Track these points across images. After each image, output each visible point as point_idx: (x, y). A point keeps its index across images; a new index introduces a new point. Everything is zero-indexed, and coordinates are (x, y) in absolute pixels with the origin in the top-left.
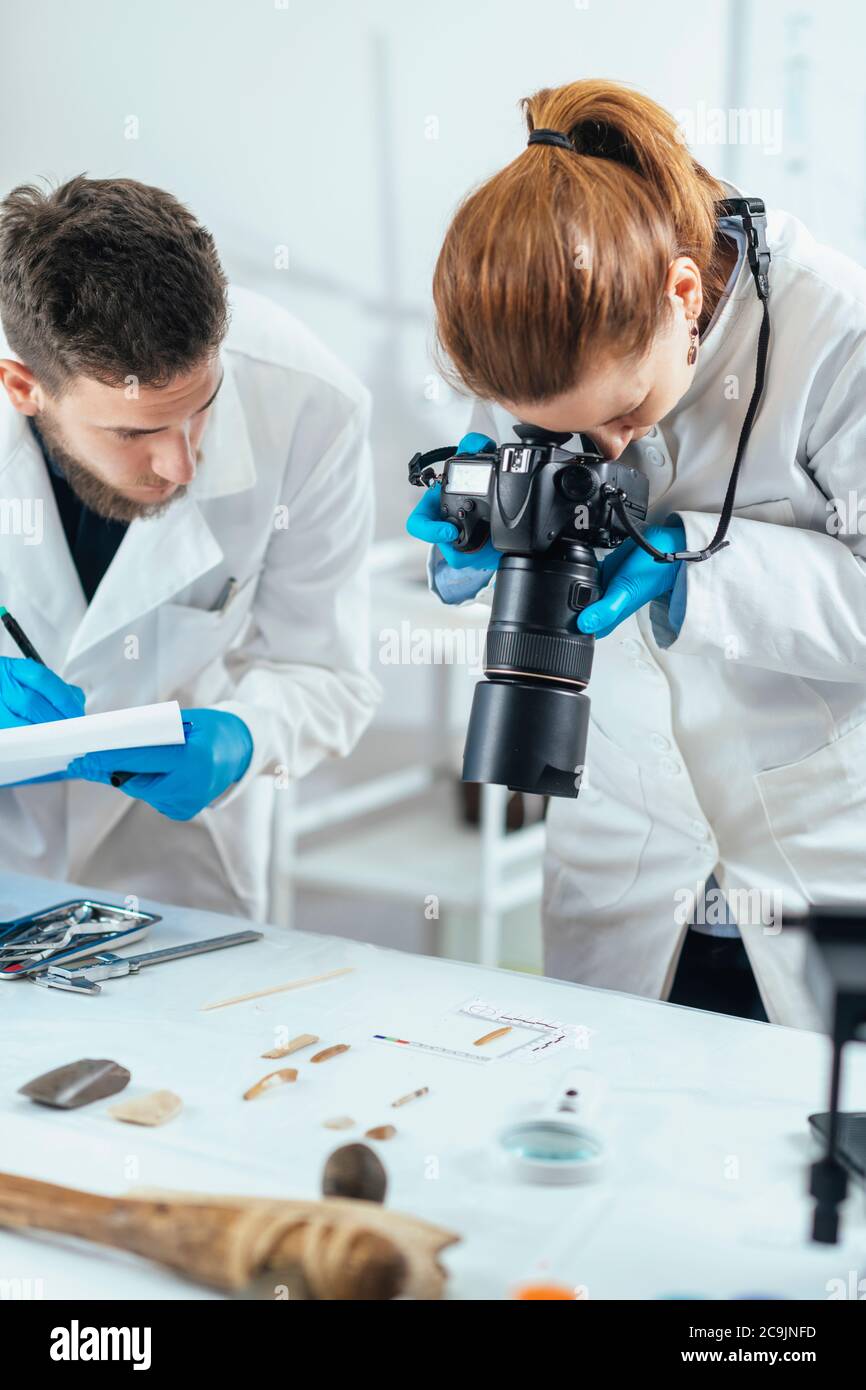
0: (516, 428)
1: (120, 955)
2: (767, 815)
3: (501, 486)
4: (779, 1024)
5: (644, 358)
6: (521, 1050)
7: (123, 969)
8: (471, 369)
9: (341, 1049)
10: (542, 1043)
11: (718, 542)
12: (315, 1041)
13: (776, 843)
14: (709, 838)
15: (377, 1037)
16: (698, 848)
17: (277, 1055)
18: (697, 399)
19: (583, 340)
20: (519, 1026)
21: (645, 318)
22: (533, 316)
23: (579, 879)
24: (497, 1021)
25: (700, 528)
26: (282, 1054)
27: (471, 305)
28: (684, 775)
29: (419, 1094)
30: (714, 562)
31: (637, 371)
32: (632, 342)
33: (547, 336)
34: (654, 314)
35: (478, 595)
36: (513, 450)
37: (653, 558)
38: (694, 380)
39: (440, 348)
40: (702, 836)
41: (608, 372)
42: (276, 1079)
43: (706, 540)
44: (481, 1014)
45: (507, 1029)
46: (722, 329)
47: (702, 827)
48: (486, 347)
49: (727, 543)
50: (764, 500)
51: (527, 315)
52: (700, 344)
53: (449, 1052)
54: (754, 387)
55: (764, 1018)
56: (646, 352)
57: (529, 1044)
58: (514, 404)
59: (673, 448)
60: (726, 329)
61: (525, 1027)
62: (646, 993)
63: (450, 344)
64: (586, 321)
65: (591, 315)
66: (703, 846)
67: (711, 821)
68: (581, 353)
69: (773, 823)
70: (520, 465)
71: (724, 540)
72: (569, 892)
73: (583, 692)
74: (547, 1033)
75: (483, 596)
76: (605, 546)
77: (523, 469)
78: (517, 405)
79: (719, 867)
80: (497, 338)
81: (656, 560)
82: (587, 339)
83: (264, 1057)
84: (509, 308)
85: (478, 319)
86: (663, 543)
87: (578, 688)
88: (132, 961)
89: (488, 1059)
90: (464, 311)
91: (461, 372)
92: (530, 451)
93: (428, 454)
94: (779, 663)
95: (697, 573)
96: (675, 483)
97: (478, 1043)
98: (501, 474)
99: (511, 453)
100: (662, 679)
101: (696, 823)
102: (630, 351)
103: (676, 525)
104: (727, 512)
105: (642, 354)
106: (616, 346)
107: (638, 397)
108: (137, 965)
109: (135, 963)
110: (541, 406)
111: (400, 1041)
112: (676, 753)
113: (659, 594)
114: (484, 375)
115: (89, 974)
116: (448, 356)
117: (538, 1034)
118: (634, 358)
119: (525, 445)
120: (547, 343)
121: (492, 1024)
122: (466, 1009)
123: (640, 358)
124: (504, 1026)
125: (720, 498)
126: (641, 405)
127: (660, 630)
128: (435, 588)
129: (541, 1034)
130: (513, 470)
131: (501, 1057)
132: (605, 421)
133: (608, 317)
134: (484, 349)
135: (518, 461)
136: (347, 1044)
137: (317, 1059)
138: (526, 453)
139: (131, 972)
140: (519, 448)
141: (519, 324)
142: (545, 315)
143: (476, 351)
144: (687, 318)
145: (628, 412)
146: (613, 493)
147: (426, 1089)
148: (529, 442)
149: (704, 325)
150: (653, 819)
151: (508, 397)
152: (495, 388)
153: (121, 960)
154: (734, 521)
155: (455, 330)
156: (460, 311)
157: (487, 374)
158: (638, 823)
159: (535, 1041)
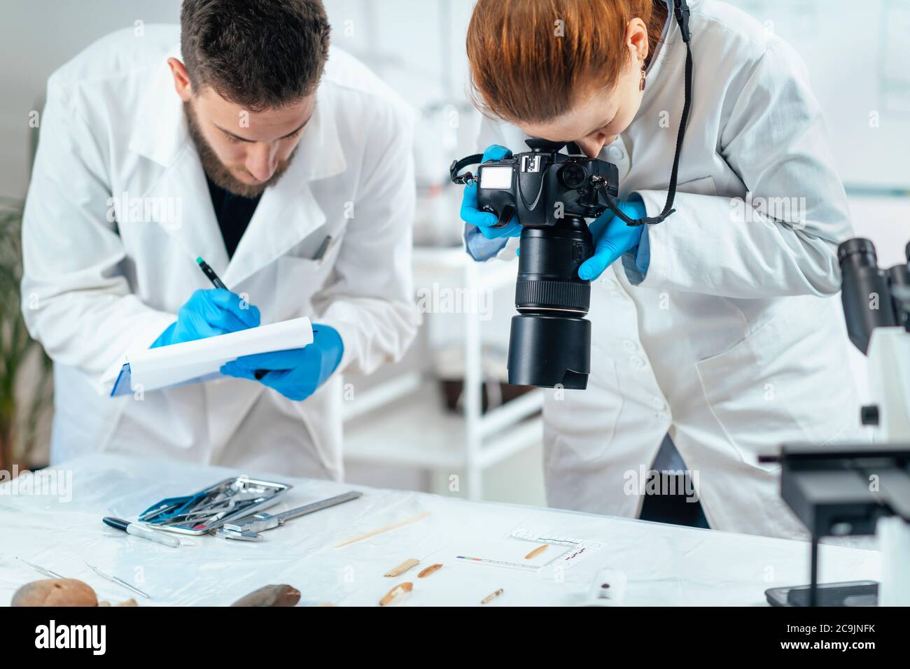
0: (527, 142)
1: (272, 512)
2: (704, 391)
3: (521, 182)
4: (717, 529)
5: (614, 88)
6: (558, 560)
7: (273, 524)
8: (498, 102)
9: (437, 567)
10: (571, 554)
11: (668, 210)
12: (417, 563)
13: (711, 408)
14: (665, 408)
15: (459, 557)
16: (657, 416)
17: (395, 574)
18: (645, 112)
19: (575, 78)
20: (552, 544)
21: (614, 61)
22: (540, 63)
23: (570, 442)
24: (536, 541)
25: (654, 202)
26: (398, 573)
27: (496, 58)
28: (648, 367)
29: (497, 593)
30: (666, 224)
31: (609, 97)
32: (607, 78)
33: (550, 75)
34: (619, 57)
35: (499, 254)
36: (528, 157)
37: (626, 224)
38: (643, 100)
39: (473, 89)
40: (661, 407)
41: (591, 99)
42: (400, 590)
43: (659, 209)
44: (526, 537)
45: (544, 546)
46: (660, 64)
47: (659, 401)
48: (508, 86)
49: (674, 210)
50: (695, 178)
51: (536, 64)
52: (646, 75)
53: (510, 564)
54: (684, 102)
55: (706, 526)
56: (615, 84)
57: (562, 555)
58: (527, 124)
59: (629, 147)
60: (662, 63)
61: (555, 544)
62: (626, 515)
63: (480, 85)
64: (576, 64)
65: (579, 60)
66: (660, 414)
67: (667, 396)
68: (574, 87)
69: (708, 395)
70: (533, 167)
71: (672, 208)
72: (565, 451)
73: (585, 318)
74: (573, 547)
75: (502, 255)
76: (593, 217)
77: (536, 170)
78: (530, 124)
79: (672, 428)
80: (516, 80)
81: (628, 225)
82: (577, 76)
83: (386, 576)
84: (523, 59)
85: (502, 67)
86: (631, 213)
87: (582, 315)
88: (279, 517)
89: (539, 567)
90: (491, 62)
91: (490, 103)
92: (540, 157)
93: (462, 160)
94: (712, 288)
95: (655, 232)
96: (631, 171)
97: (528, 557)
98: (521, 173)
99: (526, 159)
100: (631, 303)
101: (656, 399)
102: (606, 84)
103: (637, 200)
104: (672, 188)
105: (613, 86)
106: (597, 81)
107: (611, 116)
108: (282, 521)
109: (282, 518)
110: (546, 125)
111: (474, 559)
112: (642, 352)
113: (630, 248)
114: (507, 105)
115: (253, 528)
116: (480, 94)
117: (566, 549)
118: (607, 88)
119: (536, 154)
120: (551, 81)
121: (534, 543)
122: (514, 535)
123: (611, 88)
124: (543, 545)
125: (667, 179)
126: (613, 120)
127: (630, 272)
128: (468, 251)
129: (568, 548)
130: (529, 170)
131: (546, 565)
132: (588, 133)
133: (591, 61)
134: (506, 87)
135: (532, 164)
136: (440, 564)
137: (422, 575)
138: (537, 159)
139: (280, 525)
140: (533, 154)
141: (530, 69)
142: (548, 62)
143: (500, 89)
144: (638, 59)
145: (603, 126)
146: (598, 181)
147: (502, 590)
148: (537, 150)
149: (648, 63)
150: (624, 397)
151: (524, 120)
152: (515, 115)
153: (272, 517)
154: (678, 195)
155: (485, 75)
156: (488, 63)
157: (508, 104)
158: (615, 401)
159: (566, 553)
